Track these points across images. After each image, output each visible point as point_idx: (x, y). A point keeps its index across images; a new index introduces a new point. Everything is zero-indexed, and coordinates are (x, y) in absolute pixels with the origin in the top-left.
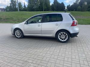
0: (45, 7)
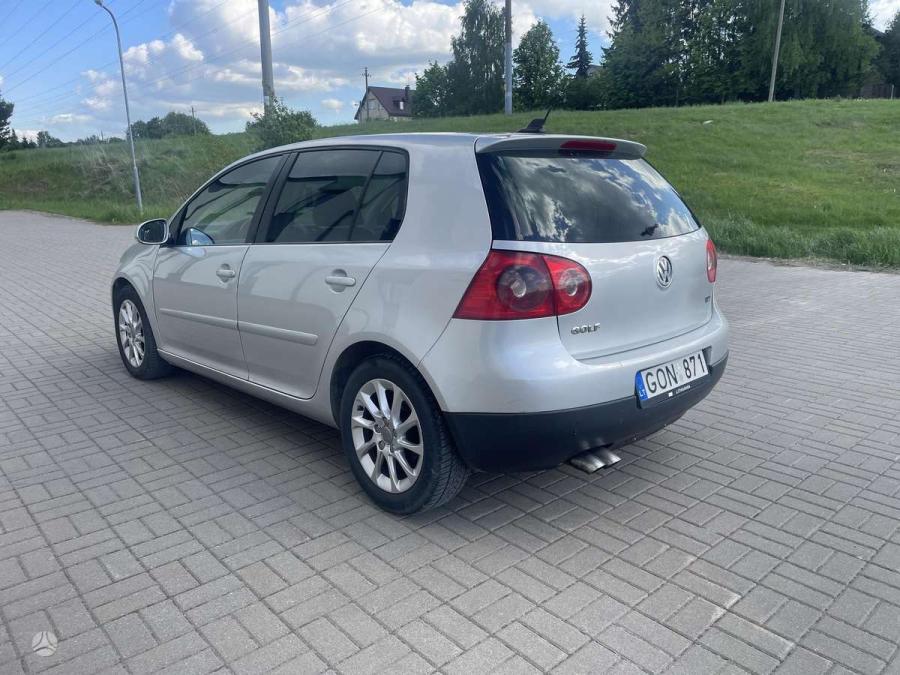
0: (798, 58)
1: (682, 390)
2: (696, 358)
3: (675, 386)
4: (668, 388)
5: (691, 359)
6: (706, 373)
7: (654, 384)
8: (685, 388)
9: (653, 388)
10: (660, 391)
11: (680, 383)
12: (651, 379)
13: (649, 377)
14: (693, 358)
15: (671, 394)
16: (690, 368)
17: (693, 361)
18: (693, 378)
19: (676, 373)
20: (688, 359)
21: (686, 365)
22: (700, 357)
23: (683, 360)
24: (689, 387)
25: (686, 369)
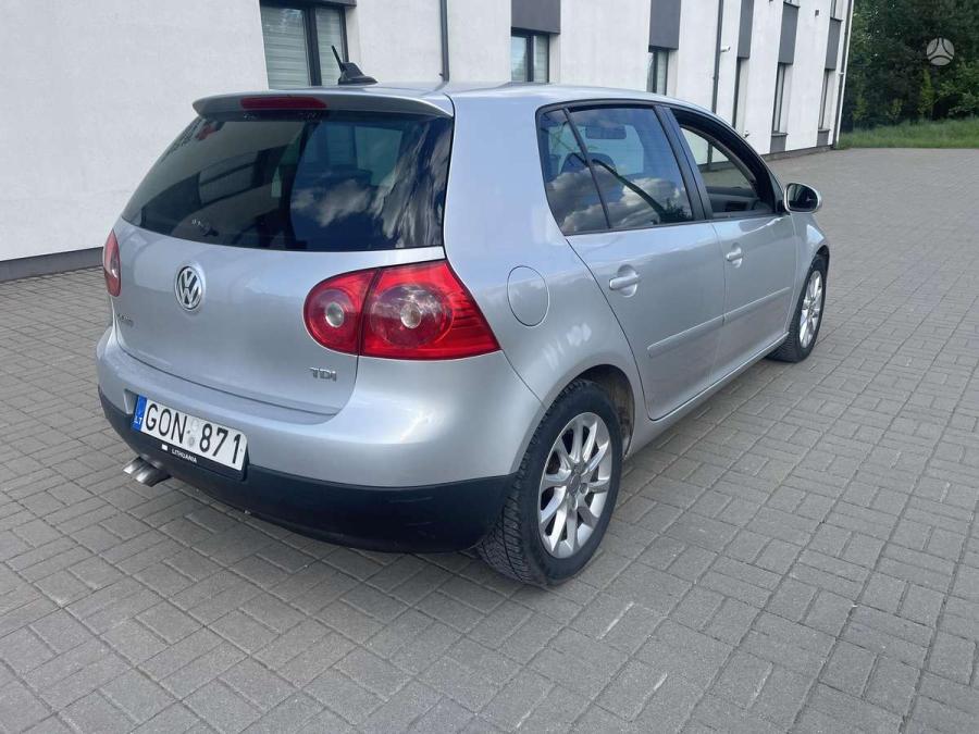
1: (181, 454)
2: (232, 434)
3: (176, 442)
4: (167, 439)
5: (220, 430)
6: (238, 466)
7: (154, 420)
8: (190, 458)
9: (151, 424)
10: (155, 433)
11: (185, 446)
12: (154, 414)
13: (153, 409)
14: (226, 432)
15: (165, 447)
16: (211, 440)
17: (222, 435)
18: (208, 455)
19: (186, 430)
20: (215, 428)
21: (207, 431)
22: (237, 438)
23: (206, 422)
24: (195, 460)
25: (204, 437)
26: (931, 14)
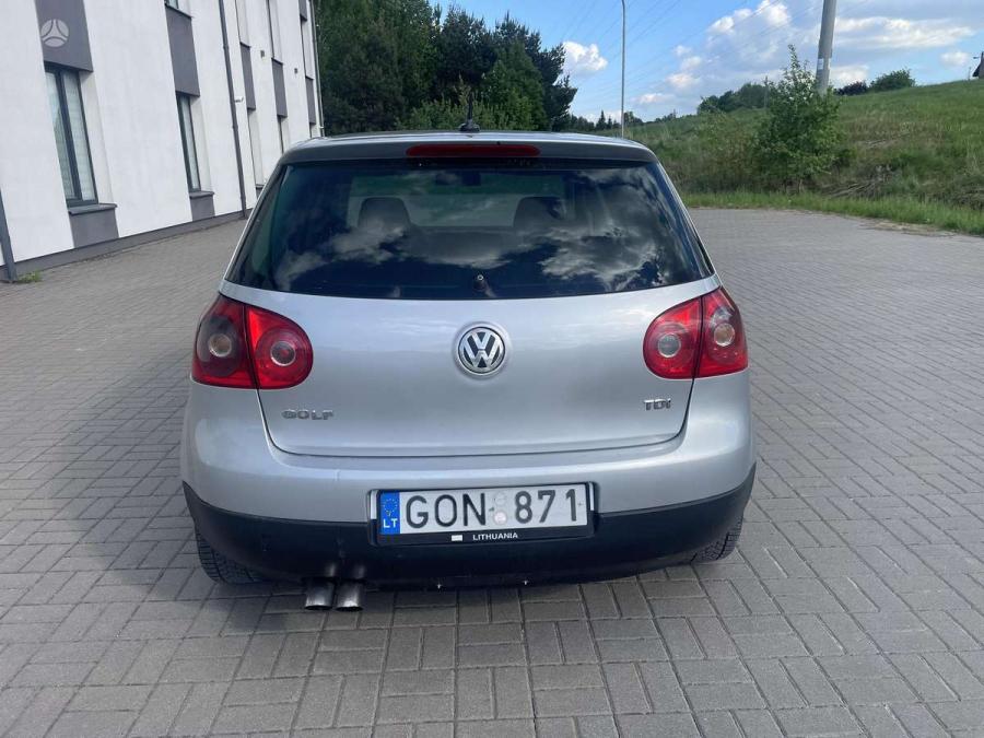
1: (491, 537)
2: (561, 492)
3: (474, 525)
4: (457, 527)
5: (541, 495)
6: (582, 520)
7: (424, 515)
8: (509, 536)
9: (420, 520)
10: (432, 528)
11: (492, 525)
12: (419, 508)
13: (415, 503)
14: (551, 493)
15: (457, 538)
16: (532, 507)
17: (546, 498)
18: (534, 523)
19: (487, 507)
20: (534, 493)
21: (523, 501)
22: (571, 494)
23: (516, 491)
24: (515, 536)
25: (520, 507)
26: (365, 78)
